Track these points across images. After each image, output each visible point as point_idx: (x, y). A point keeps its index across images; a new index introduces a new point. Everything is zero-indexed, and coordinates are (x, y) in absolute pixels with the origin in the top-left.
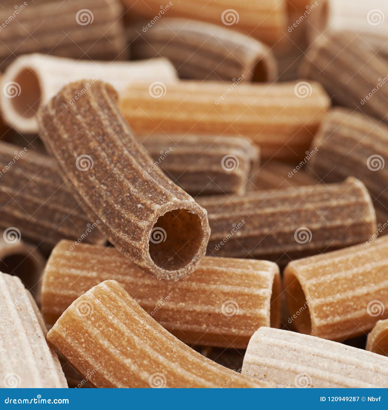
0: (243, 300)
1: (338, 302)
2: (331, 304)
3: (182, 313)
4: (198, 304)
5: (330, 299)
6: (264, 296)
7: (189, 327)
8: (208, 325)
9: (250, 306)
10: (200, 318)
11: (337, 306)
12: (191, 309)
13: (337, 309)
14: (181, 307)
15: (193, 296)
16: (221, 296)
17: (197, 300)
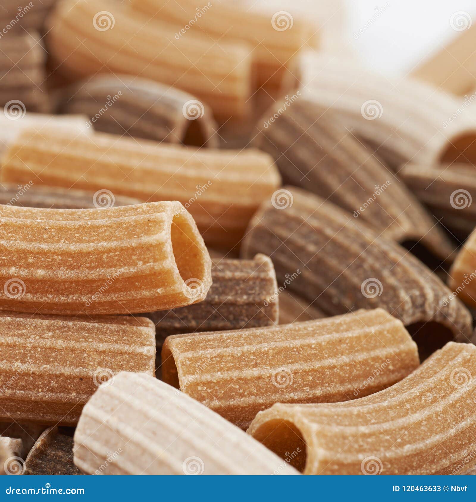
0: (124, 360)
1: (218, 382)
2: (208, 384)
3: (46, 378)
4: (66, 366)
5: (207, 377)
6: (148, 355)
7: (54, 396)
8: (78, 393)
9: (132, 367)
10: (69, 384)
11: (217, 388)
12: (58, 373)
13: (216, 391)
14: (45, 369)
15: (59, 357)
16: (95, 356)
17: (65, 362)
